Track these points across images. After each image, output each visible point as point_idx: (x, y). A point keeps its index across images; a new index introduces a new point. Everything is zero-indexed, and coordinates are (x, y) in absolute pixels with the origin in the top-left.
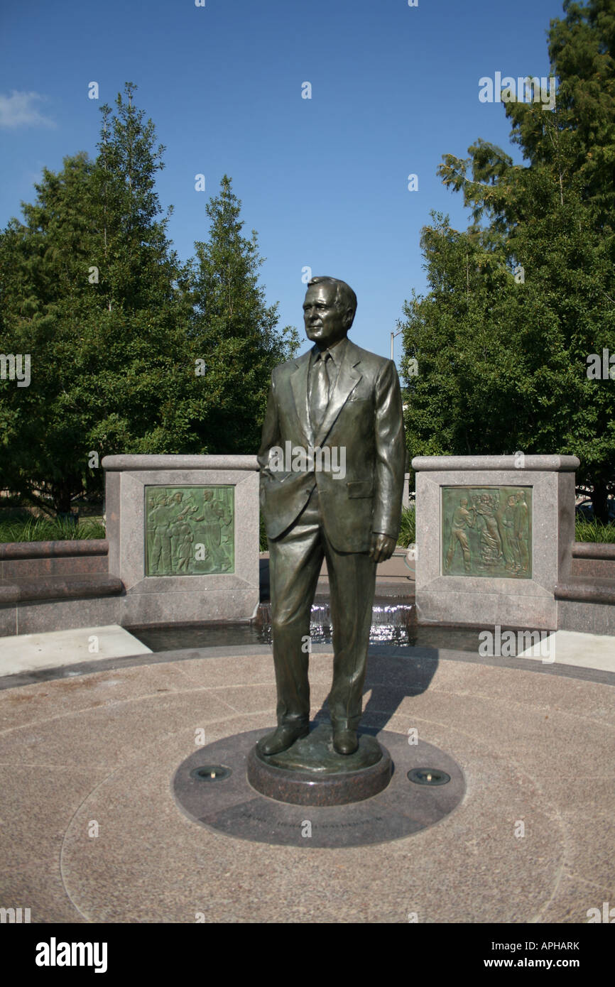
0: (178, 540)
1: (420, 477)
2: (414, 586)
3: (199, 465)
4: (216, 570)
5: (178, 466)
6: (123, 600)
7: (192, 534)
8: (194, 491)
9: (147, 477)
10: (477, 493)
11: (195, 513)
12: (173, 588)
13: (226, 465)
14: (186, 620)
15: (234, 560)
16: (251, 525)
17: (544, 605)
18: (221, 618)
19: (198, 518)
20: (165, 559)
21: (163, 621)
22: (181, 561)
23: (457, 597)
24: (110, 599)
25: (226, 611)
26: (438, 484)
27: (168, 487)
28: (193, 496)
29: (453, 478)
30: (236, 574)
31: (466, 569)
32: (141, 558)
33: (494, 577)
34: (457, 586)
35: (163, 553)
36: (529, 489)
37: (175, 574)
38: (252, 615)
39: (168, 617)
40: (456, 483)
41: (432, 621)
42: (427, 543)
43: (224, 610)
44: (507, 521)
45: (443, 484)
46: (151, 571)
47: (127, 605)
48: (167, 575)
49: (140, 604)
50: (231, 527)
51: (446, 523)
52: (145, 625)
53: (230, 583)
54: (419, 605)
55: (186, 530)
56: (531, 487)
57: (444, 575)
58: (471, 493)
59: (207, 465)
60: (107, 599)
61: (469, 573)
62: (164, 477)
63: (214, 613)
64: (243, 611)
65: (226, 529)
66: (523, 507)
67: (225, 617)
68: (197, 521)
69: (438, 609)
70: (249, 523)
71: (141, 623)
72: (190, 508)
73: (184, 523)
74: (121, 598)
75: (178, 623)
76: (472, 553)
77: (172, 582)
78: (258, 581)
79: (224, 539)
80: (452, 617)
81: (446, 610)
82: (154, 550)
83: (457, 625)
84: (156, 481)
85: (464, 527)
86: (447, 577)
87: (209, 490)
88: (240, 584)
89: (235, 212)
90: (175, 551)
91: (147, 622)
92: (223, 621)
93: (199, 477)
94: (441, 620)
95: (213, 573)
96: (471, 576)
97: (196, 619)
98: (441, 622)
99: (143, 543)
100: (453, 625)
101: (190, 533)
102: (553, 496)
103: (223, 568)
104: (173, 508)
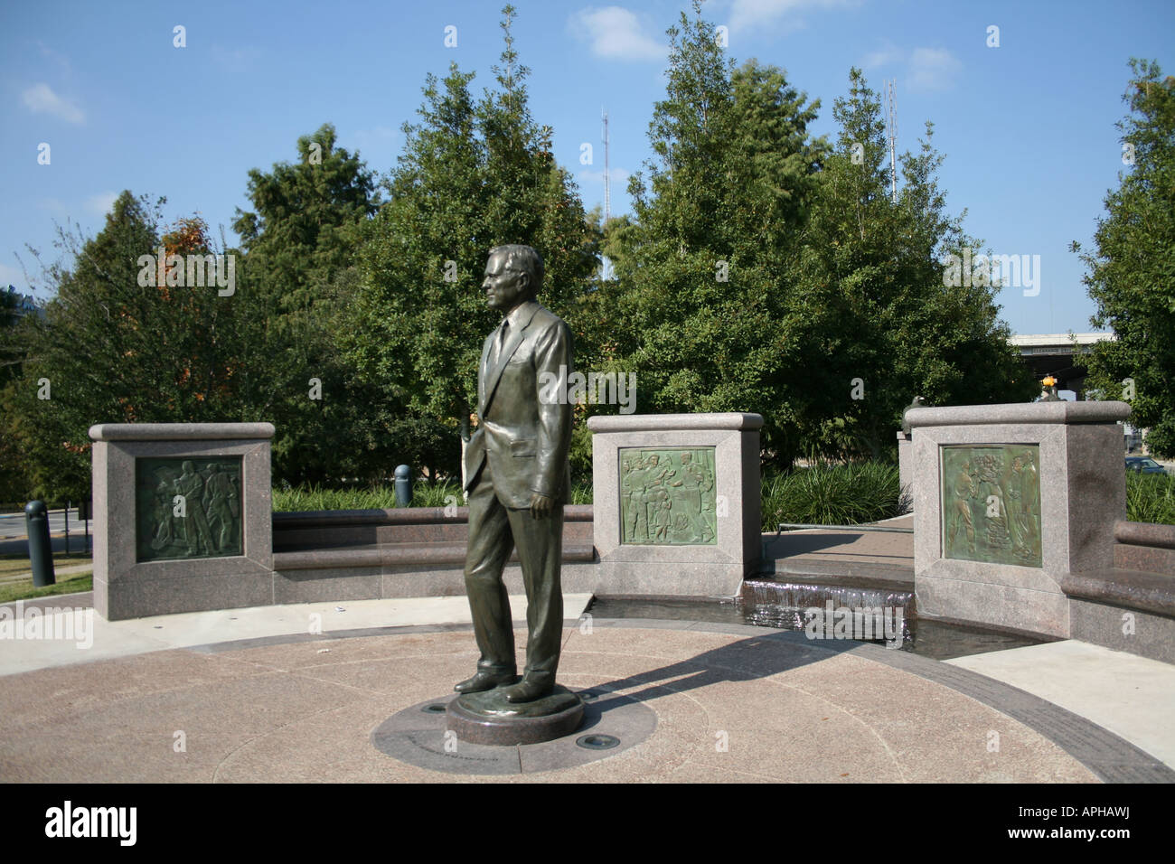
0: (654, 507)
1: (917, 434)
2: (912, 571)
3: (676, 425)
4: (697, 541)
5: (652, 427)
6: (597, 567)
7: (669, 500)
8: (672, 453)
9: (620, 439)
10: (980, 453)
11: (672, 478)
12: (650, 559)
13: (703, 424)
14: (665, 593)
15: (716, 531)
16: (733, 492)
17: (1055, 604)
18: (701, 594)
19: (676, 484)
20: (642, 527)
21: (640, 593)
22: (658, 529)
23: (960, 587)
24: (583, 566)
25: (707, 587)
26: (936, 443)
27: (642, 449)
28: (670, 459)
29: (951, 435)
30: (718, 547)
31: (969, 551)
32: (616, 525)
33: (1000, 563)
34: (957, 572)
35: (639, 520)
36: (1035, 447)
37: (652, 543)
38: (735, 594)
39: (646, 589)
40: (957, 442)
41: (933, 615)
42: (926, 517)
43: (705, 585)
44: (1014, 490)
45: (942, 442)
46: (627, 539)
47: (601, 572)
48: (644, 544)
49: (615, 573)
50: (712, 492)
51: (948, 492)
52: (621, 595)
53: (710, 556)
54: (919, 594)
55: (662, 496)
56: (1038, 444)
57: (946, 558)
58: (973, 453)
59: (683, 424)
60: (580, 565)
61: (974, 557)
62: (638, 438)
63: (692, 588)
64: (725, 588)
65: (707, 496)
66: (1031, 471)
67: (707, 594)
68: (675, 486)
69: (939, 600)
70: (731, 489)
71: (617, 593)
72: (667, 471)
73: (662, 488)
74: (595, 565)
75: (655, 596)
76: (976, 531)
77: (648, 552)
78: (742, 556)
79: (705, 506)
80: (954, 612)
81: (948, 602)
82: (630, 516)
83: (961, 623)
84: (629, 443)
85: (967, 497)
86: (950, 560)
87: (687, 452)
88: (723, 559)
89: (875, 109)
90: (652, 518)
91: (623, 592)
92: (704, 597)
93: (675, 438)
94: (943, 615)
95: (693, 543)
96: (976, 560)
97: (675, 594)
98: (942, 618)
99: (617, 509)
100: (956, 623)
101: (666, 499)
102: (1062, 458)
103: (705, 539)
104: (649, 471)
